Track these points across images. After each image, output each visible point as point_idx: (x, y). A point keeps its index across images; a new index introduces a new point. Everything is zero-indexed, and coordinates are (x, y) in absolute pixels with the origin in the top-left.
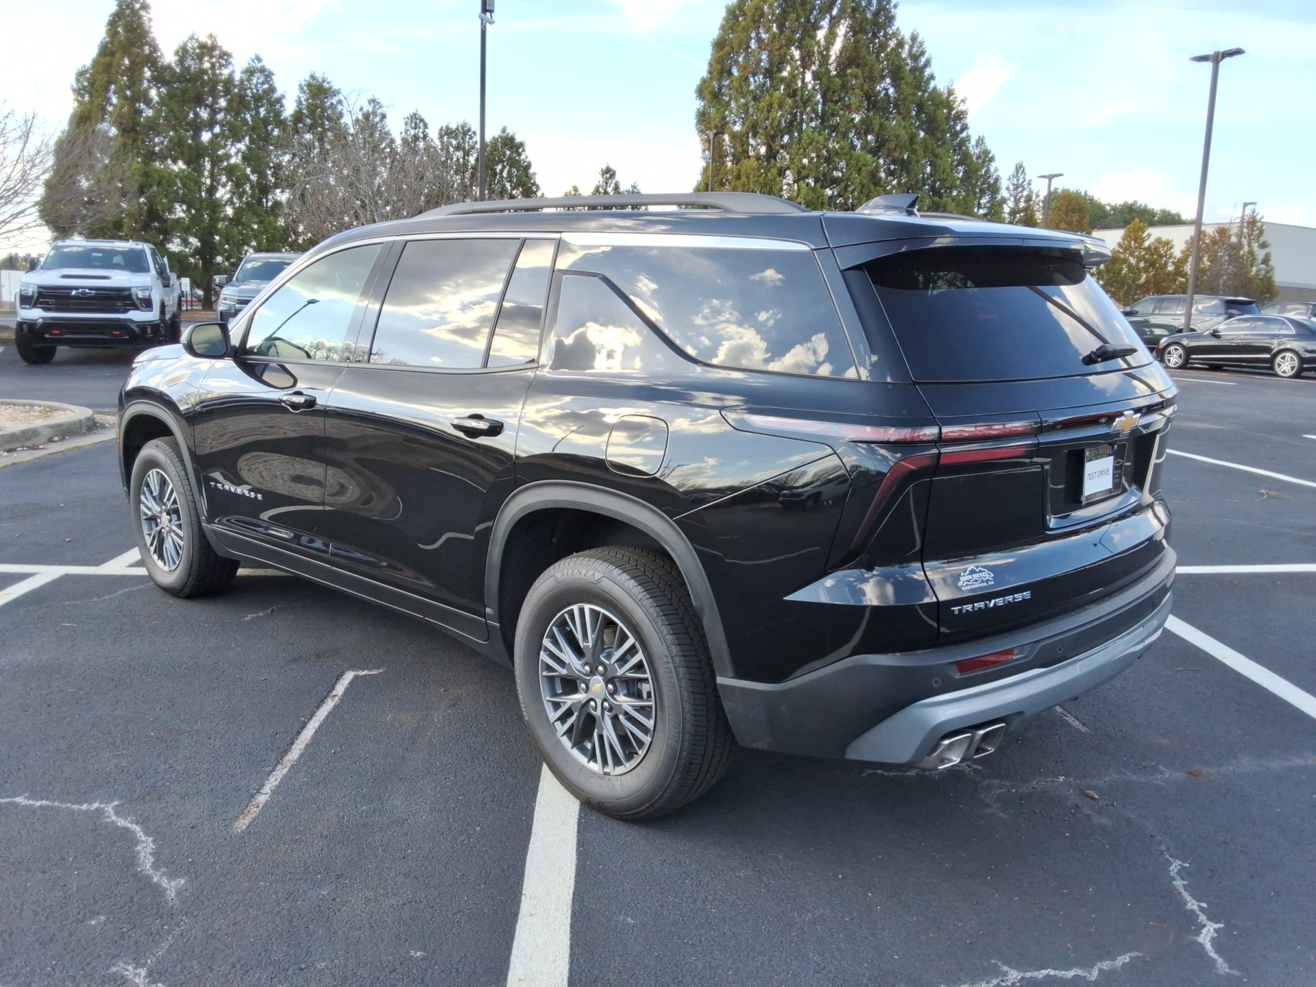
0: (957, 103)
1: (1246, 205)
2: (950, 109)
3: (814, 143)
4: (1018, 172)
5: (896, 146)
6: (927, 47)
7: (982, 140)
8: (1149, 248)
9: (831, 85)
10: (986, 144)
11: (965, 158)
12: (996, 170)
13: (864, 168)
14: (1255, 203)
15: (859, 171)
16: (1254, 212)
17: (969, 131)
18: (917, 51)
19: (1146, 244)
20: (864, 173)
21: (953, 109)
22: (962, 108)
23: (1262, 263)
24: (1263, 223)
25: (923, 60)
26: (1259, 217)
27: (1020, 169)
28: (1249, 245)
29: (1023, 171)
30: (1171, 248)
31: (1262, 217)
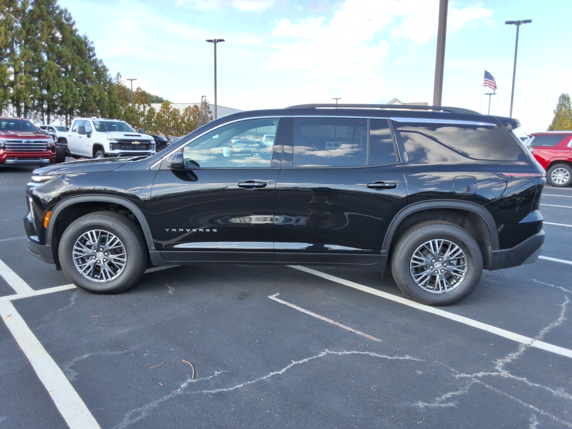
0: (89, 43)
1: (202, 97)
2: (86, 45)
3: (27, 55)
4: (118, 77)
5: (67, 60)
6: (72, 15)
7: (102, 61)
8: (171, 112)
9: (31, 28)
10: (104, 63)
11: (97, 69)
12: (110, 75)
13: (53, 69)
14: (206, 96)
15: (51, 70)
16: (205, 100)
17: (96, 56)
18: (68, 17)
19: (171, 110)
20: (54, 71)
21: (87, 45)
22: (92, 46)
23: (210, 119)
24: (209, 104)
25: (72, 21)
26: (207, 102)
27: (119, 75)
28: (205, 113)
29: (121, 76)
30: (180, 112)
31: (208, 102)
